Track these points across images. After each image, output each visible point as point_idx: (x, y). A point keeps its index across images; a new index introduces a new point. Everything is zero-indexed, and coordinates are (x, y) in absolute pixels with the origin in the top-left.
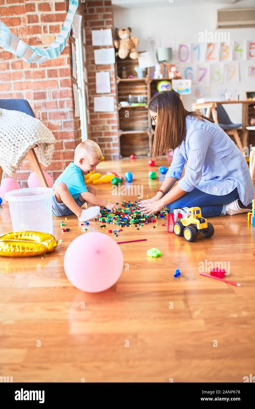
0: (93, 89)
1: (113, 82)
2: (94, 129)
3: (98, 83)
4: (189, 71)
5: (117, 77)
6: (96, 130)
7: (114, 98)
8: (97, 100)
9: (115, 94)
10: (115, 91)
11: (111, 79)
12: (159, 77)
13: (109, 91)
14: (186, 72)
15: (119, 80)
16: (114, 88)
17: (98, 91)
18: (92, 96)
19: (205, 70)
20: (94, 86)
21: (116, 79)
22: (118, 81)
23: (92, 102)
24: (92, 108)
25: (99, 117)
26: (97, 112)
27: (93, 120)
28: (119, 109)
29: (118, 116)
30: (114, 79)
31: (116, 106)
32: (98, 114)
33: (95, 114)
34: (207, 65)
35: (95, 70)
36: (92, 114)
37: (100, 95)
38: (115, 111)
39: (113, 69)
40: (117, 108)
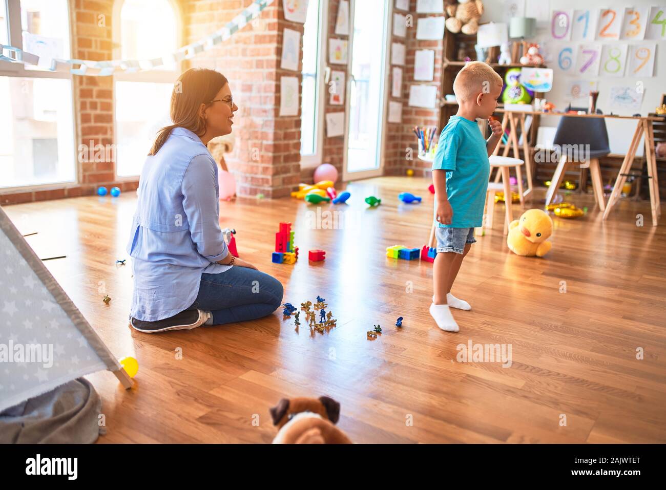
0: (410, 74)
1: (439, 66)
2: (405, 129)
3: (418, 65)
4: (565, 54)
5: (446, 59)
6: (408, 131)
7: (437, 90)
8: (414, 90)
9: (438, 83)
10: (439, 79)
11: (435, 61)
12: (505, 62)
13: (431, 78)
14: (560, 55)
15: (448, 62)
16: (439, 74)
17: (416, 77)
18: (408, 83)
19: (594, 53)
20: (412, 70)
21: (443, 61)
22: (445, 65)
23: (407, 91)
24: (406, 100)
25: (414, 113)
26: (413, 107)
27: (406, 117)
28: (442, 105)
29: (439, 115)
30: (440, 62)
31: (438, 101)
32: (414, 109)
33: (409, 109)
34: (598, 46)
35: (417, 47)
36: (406, 108)
37: (418, 82)
38: (436, 107)
39: (440, 48)
40: (440, 104)
